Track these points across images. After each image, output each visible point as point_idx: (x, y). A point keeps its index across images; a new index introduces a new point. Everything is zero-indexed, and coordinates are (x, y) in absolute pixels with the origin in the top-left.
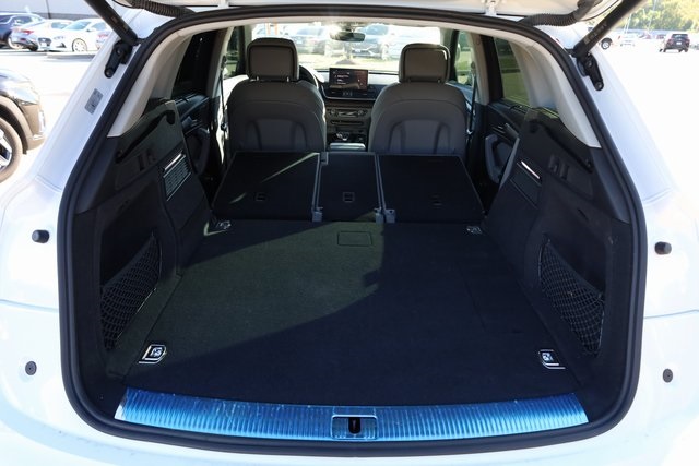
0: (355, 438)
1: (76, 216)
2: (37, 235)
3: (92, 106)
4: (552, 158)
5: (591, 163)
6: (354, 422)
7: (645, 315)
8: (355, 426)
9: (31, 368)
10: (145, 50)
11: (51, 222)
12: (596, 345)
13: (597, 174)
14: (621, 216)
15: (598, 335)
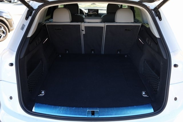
0: (93, 117)
1: (20, 59)
2: (10, 64)
3: (22, 28)
4: (147, 39)
5: (157, 42)
6: (93, 112)
7: (170, 83)
8: (93, 113)
9: (11, 98)
10: (36, 12)
11: (13, 61)
12: (157, 90)
13: (159, 45)
14: (165, 57)
15: (158, 88)
